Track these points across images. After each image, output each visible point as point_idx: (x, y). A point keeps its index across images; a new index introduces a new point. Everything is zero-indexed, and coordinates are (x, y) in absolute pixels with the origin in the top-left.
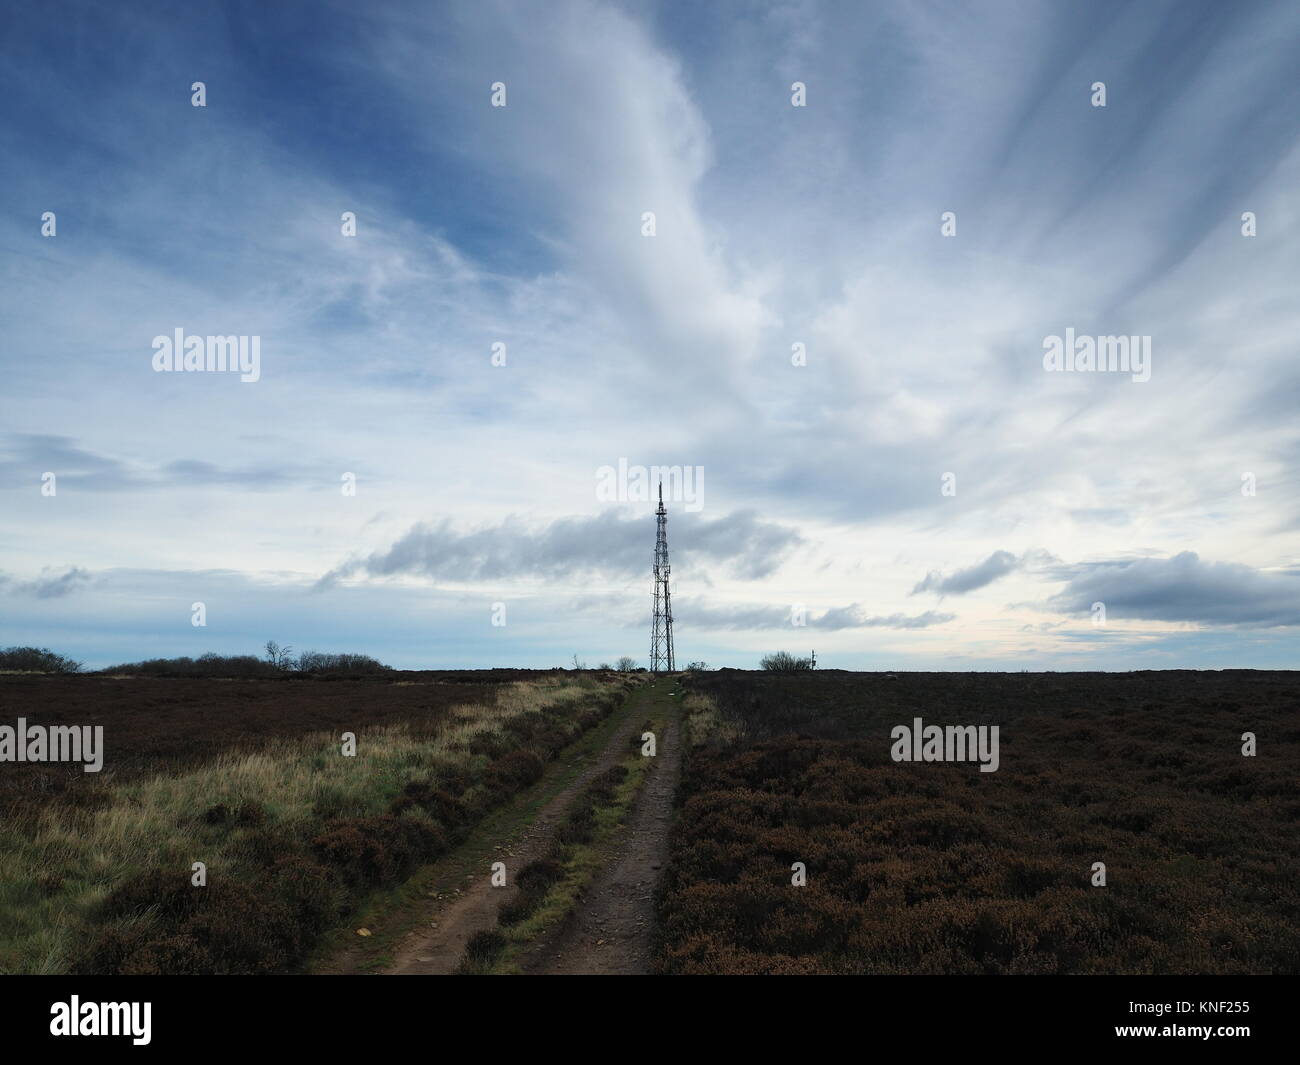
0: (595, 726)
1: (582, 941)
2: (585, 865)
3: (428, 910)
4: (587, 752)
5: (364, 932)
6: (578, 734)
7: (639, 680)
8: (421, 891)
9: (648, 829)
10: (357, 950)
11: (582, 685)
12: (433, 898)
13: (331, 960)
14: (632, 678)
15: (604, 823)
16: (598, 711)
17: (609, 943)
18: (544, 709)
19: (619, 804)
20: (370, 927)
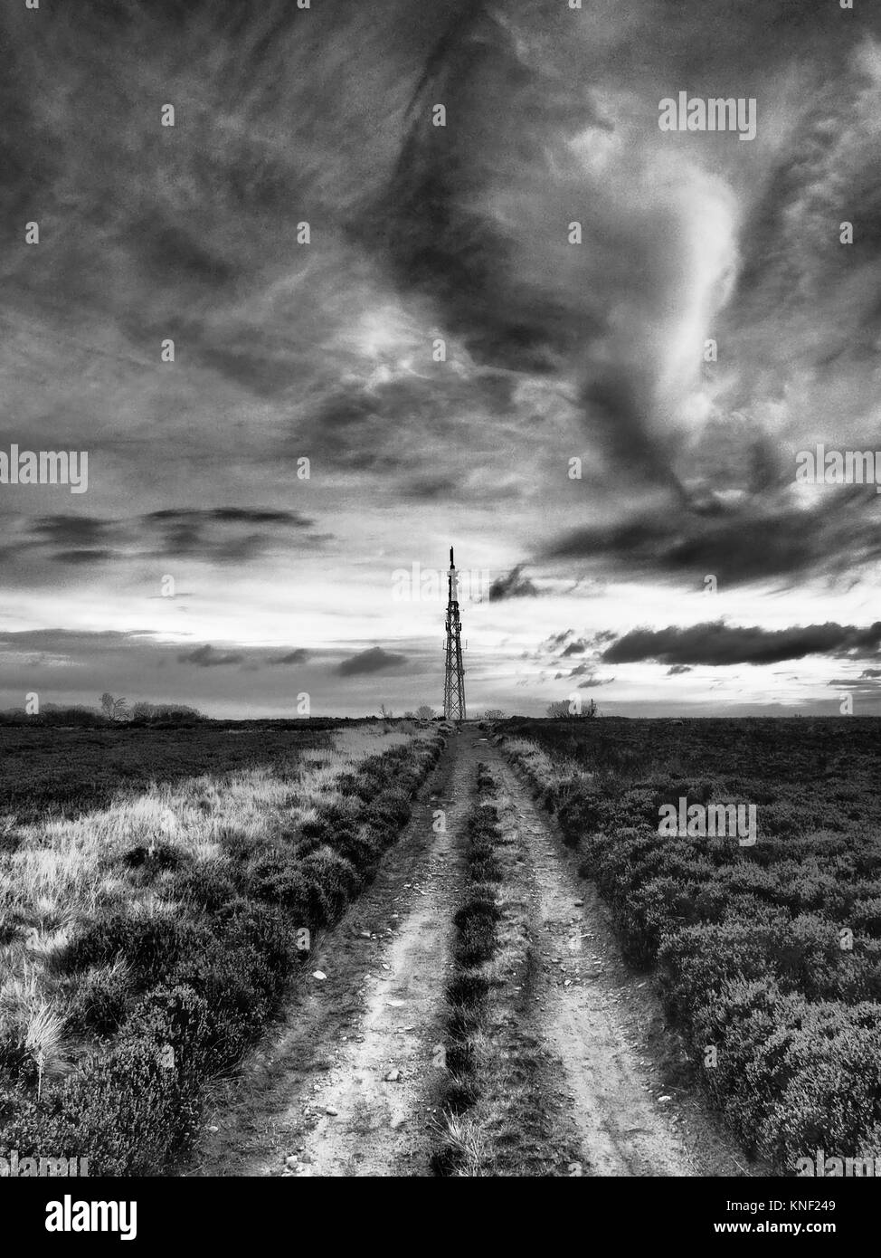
0: (433, 769)
1: (549, 982)
2: (512, 904)
3: (369, 951)
4: (439, 793)
5: (320, 975)
6: (424, 776)
7: (449, 727)
8: (354, 930)
9: (545, 866)
10: (319, 994)
11: (403, 730)
12: (366, 938)
13: (301, 1005)
14: (442, 725)
15: (505, 861)
16: (431, 754)
17: (575, 983)
18: (385, 754)
19: (511, 842)
20: (324, 970)
